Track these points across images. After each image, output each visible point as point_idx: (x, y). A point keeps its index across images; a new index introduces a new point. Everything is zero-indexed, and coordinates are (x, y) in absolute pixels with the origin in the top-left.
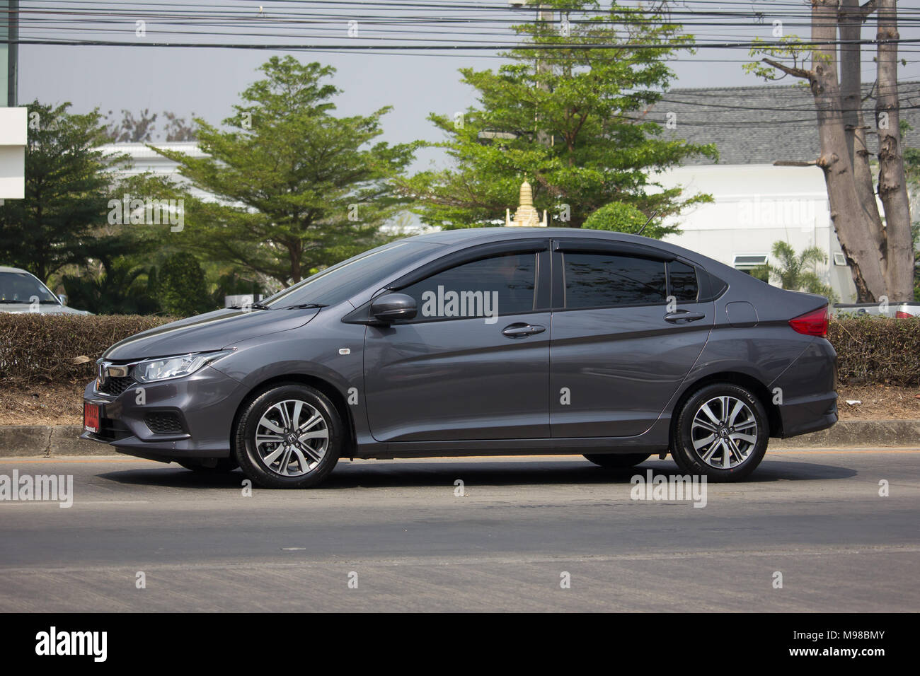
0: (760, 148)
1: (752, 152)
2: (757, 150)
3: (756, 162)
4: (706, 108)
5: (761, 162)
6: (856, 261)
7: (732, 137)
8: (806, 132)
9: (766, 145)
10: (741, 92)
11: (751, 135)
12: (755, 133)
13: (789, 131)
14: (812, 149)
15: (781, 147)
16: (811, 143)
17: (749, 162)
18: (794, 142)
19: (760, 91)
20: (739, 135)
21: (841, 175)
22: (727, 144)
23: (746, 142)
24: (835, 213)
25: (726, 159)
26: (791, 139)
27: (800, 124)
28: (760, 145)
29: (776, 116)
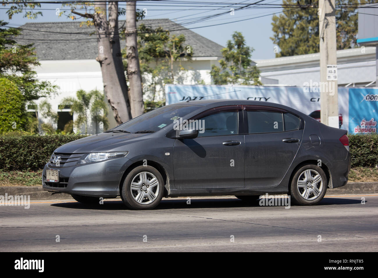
0: (70, 52)
1: (66, 54)
2: (68, 53)
3: (68, 59)
4: (43, 32)
5: (70, 59)
6: (116, 107)
7: (56, 46)
8: (92, 44)
9: (73, 51)
10: (60, 24)
11: (65, 45)
12: (67, 44)
13: (84, 44)
14: (95, 52)
15: (80, 52)
16: (95, 49)
17: (64, 59)
18: (86, 49)
19: (70, 24)
20: (60, 45)
21: (108, 66)
22: (53, 50)
23: (63, 49)
24: (106, 84)
25: (53, 57)
26: (85, 48)
27: (90, 40)
28: (70, 50)
29: (78, 37)
